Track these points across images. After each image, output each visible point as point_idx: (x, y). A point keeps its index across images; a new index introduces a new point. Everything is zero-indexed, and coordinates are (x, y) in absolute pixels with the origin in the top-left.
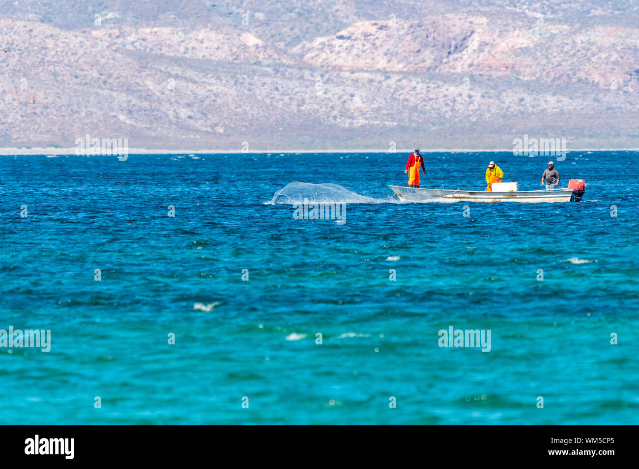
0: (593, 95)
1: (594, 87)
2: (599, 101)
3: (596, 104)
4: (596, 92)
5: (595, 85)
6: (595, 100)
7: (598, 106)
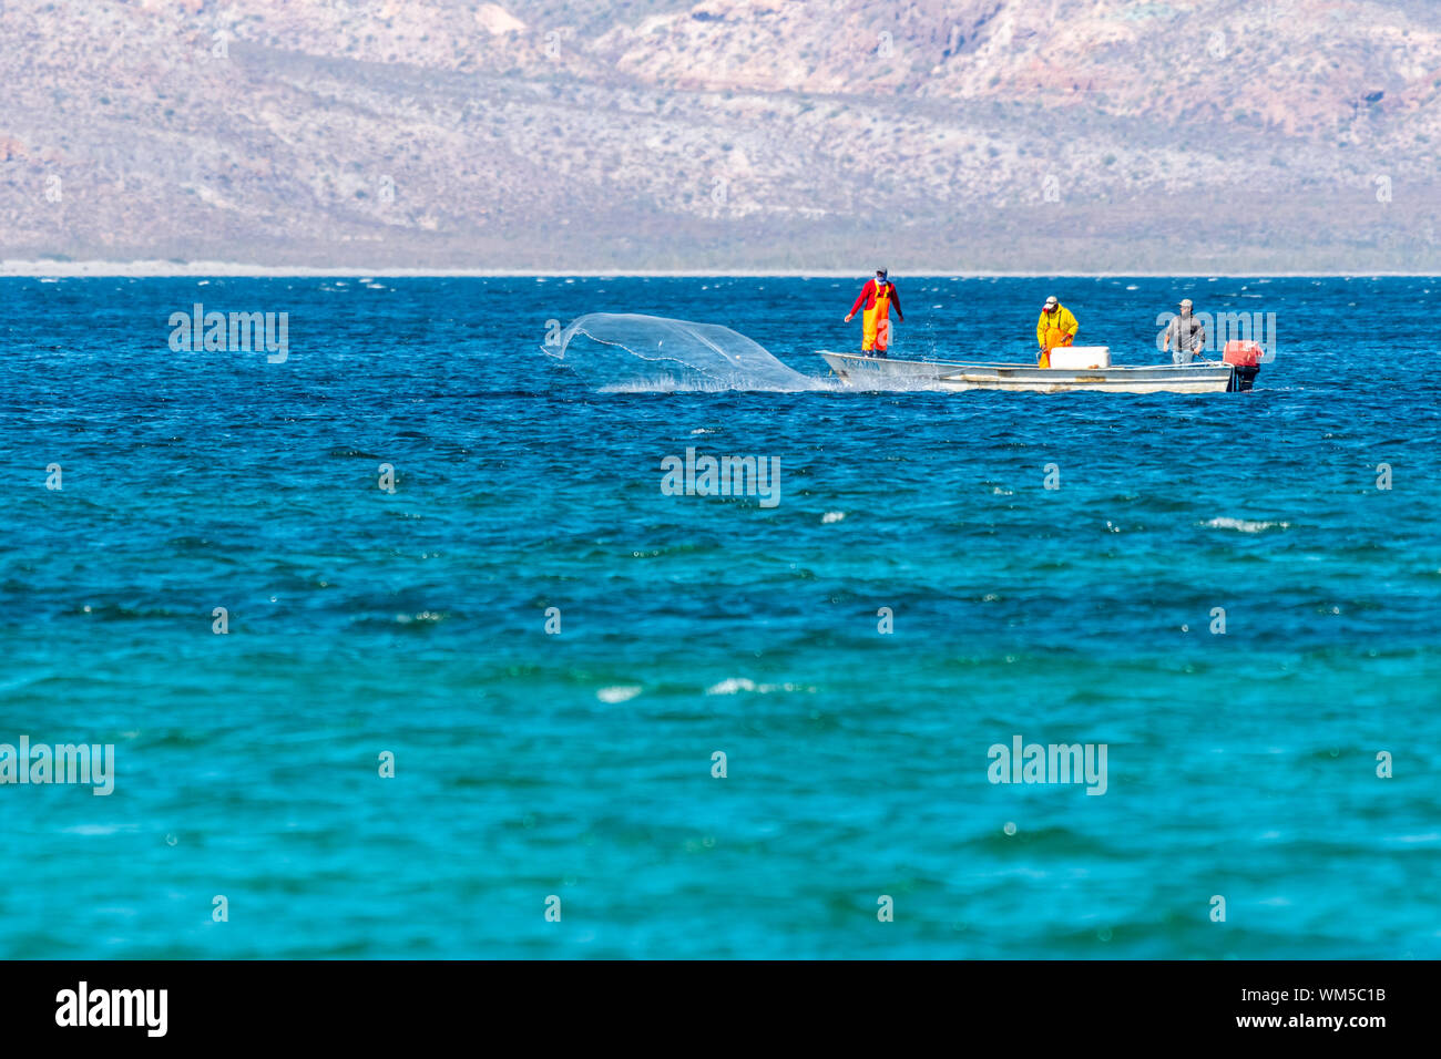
0: (1270, 152)
1: (1273, 134)
2: (1282, 165)
3: (1277, 171)
4: (1275, 145)
5: (1275, 128)
6: (1276, 162)
7: (1281, 176)
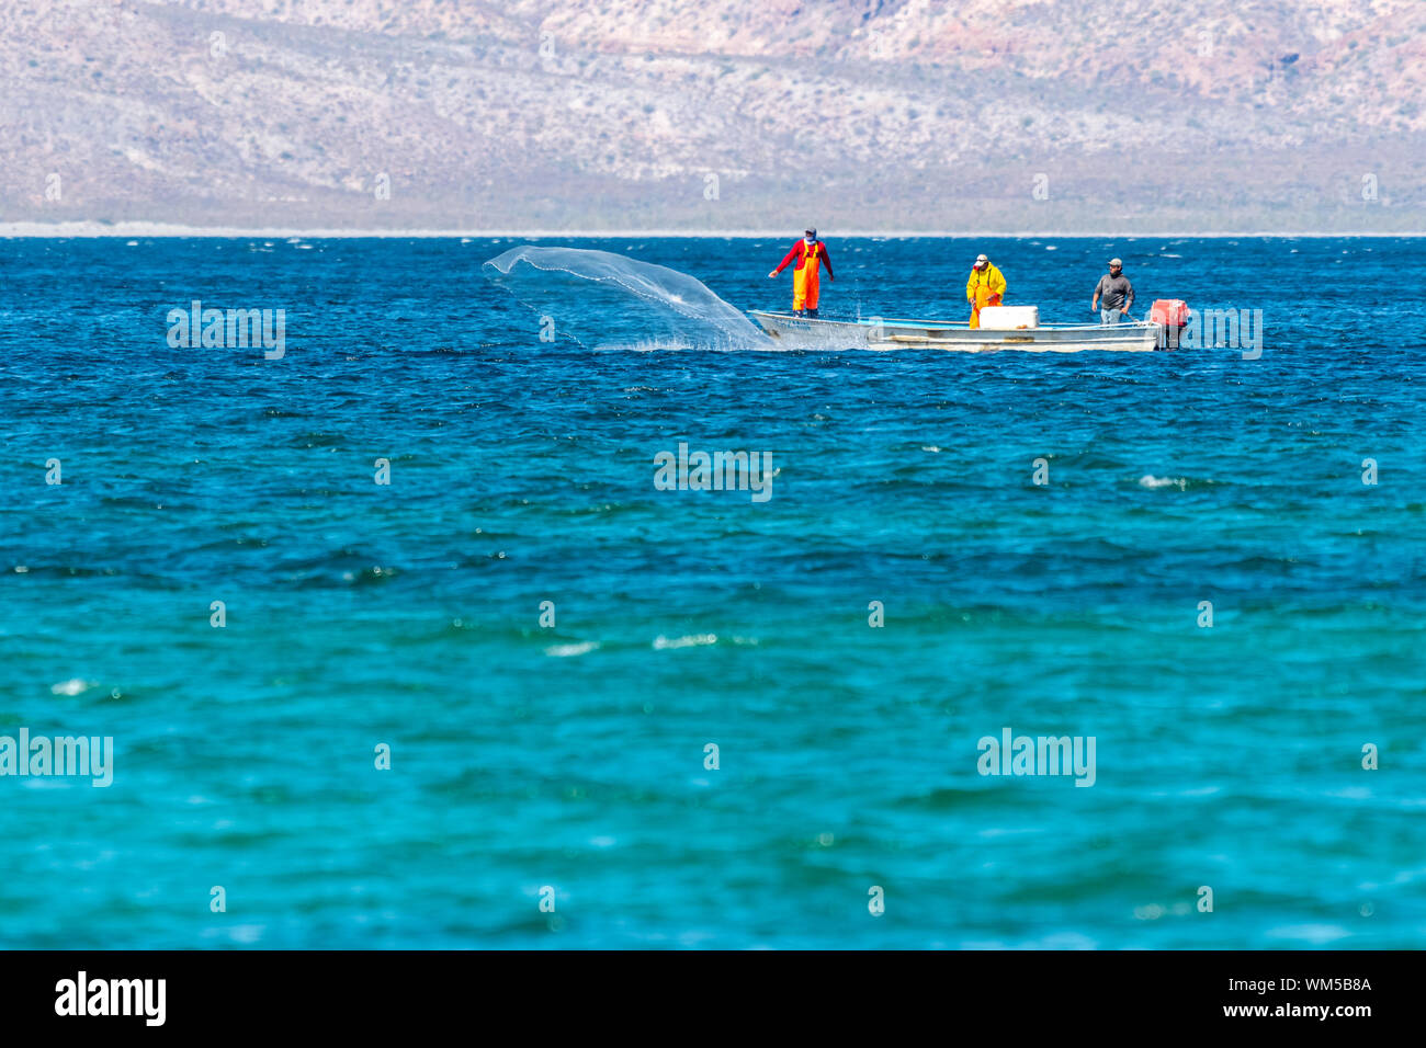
0: (1187, 113)
1: (1188, 95)
2: (1198, 126)
3: (1194, 132)
4: (1192, 107)
5: (1192, 90)
6: (1191, 123)
7: (1197, 137)
